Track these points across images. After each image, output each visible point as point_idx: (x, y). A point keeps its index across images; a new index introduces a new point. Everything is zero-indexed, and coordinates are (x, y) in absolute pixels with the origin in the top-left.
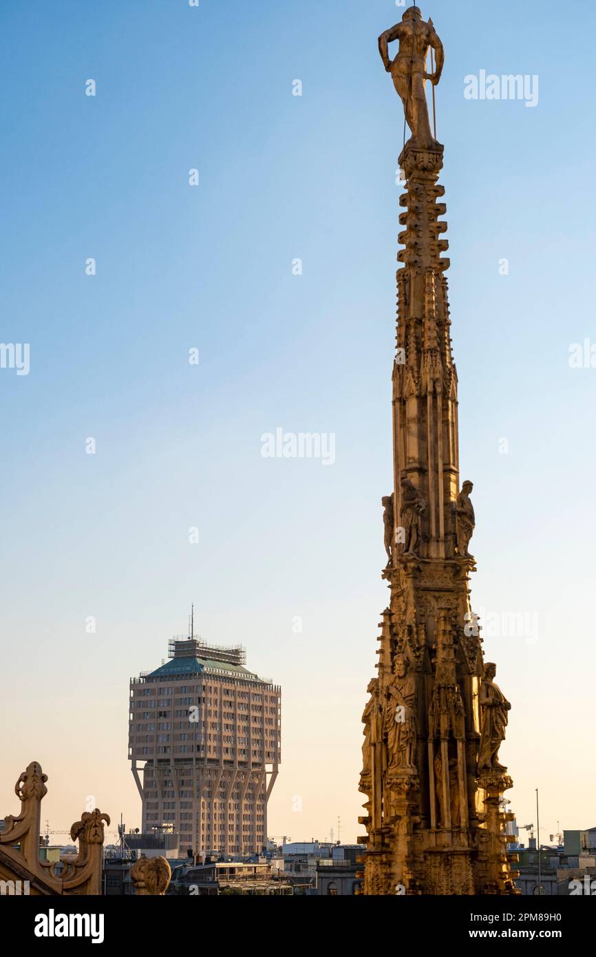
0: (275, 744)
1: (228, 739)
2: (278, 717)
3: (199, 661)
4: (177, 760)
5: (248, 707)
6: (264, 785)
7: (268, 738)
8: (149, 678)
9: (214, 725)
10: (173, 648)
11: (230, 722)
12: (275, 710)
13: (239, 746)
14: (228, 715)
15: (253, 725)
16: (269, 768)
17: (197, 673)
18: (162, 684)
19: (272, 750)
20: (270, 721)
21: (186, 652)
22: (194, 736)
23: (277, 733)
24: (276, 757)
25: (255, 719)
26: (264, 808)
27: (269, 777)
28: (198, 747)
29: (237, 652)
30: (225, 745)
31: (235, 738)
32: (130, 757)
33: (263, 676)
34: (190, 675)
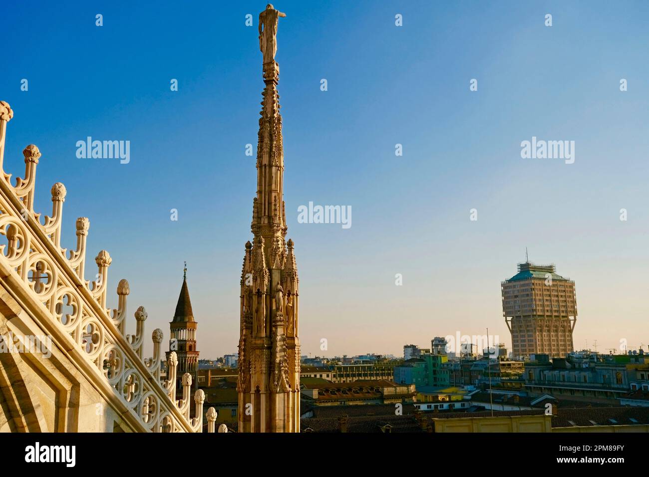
0: (573, 307)
1: (548, 306)
2: (574, 295)
3: (531, 272)
4: (524, 316)
5: (557, 291)
6: (570, 326)
7: (569, 304)
8: (510, 281)
9: (540, 300)
10: (519, 267)
11: (548, 298)
12: (572, 292)
13: (554, 309)
14: (546, 295)
15: (561, 299)
16: (572, 318)
17: (530, 277)
18: (514, 284)
19: (572, 310)
20: (570, 297)
21: (525, 270)
22: (530, 305)
23: (574, 302)
24: (575, 313)
25: (562, 296)
26: (571, 336)
27: (572, 322)
28: (533, 310)
29: (551, 267)
30: (546, 308)
31: (551, 305)
32: (504, 316)
33: (565, 277)
34: (527, 279)
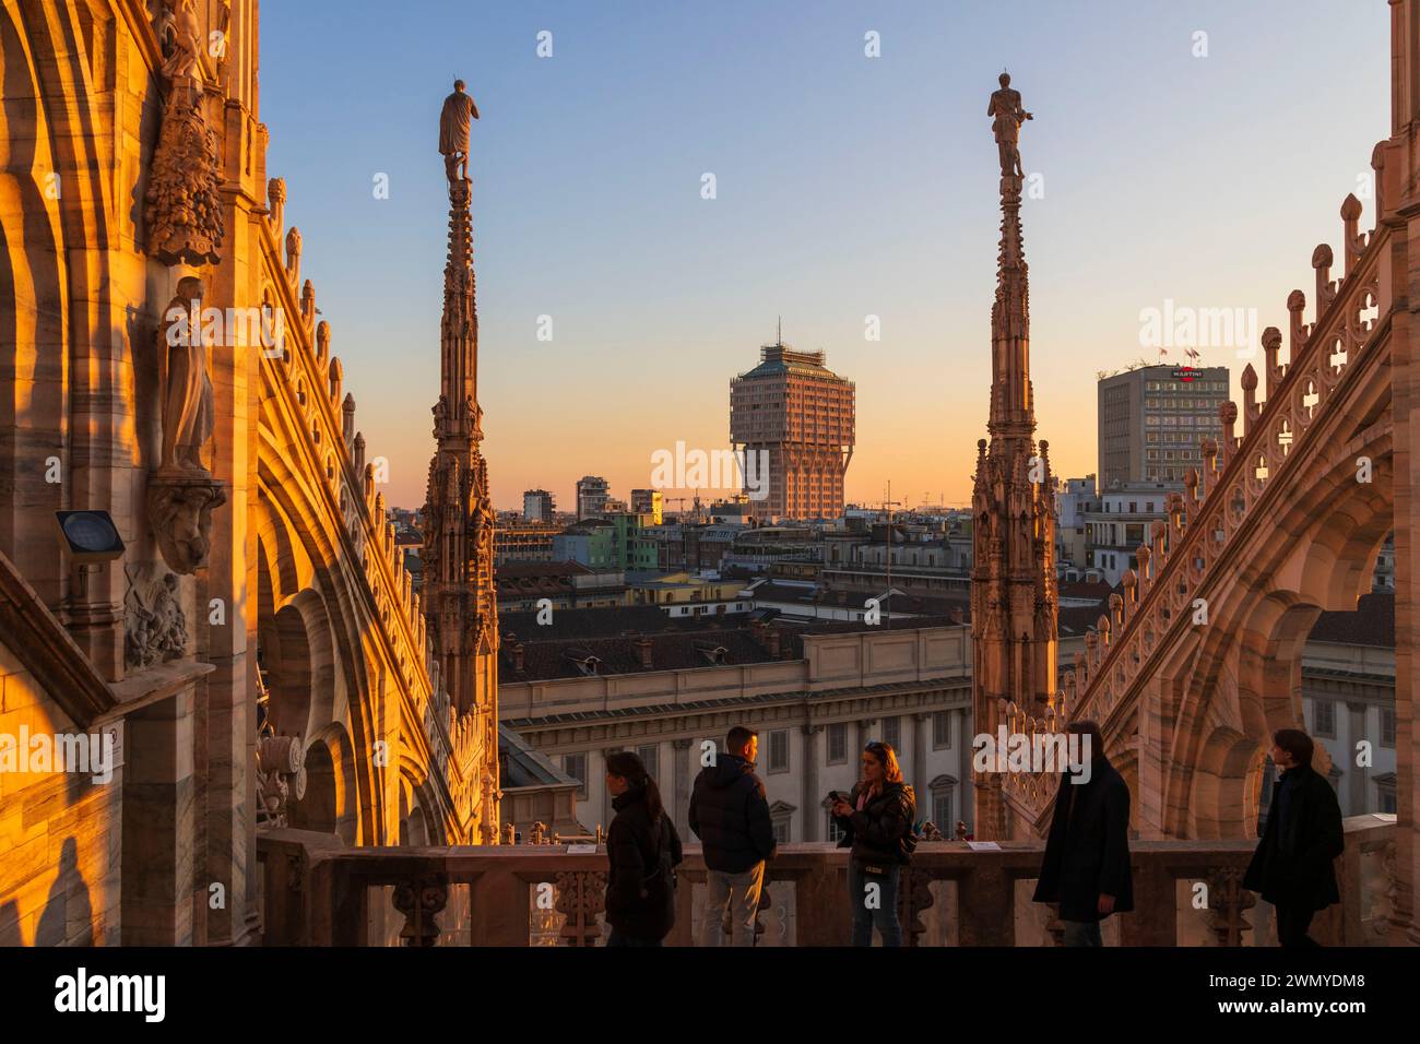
0: (850, 429)
1: (809, 426)
2: (853, 408)
3: (785, 363)
5: (825, 399)
6: (841, 463)
7: (844, 425)
8: (746, 378)
9: (797, 415)
10: (765, 353)
11: (812, 412)
12: (850, 402)
13: (819, 432)
14: (809, 407)
15: (831, 414)
16: (845, 449)
17: (784, 373)
18: (756, 383)
19: (848, 434)
20: (845, 411)
21: (775, 355)
22: (781, 423)
23: (852, 421)
24: (851, 440)
25: (833, 409)
26: (841, 481)
27: (845, 456)
29: (818, 355)
30: (807, 431)
31: (815, 424)
32: (731, 441)
33: (840, 374)
34: (777, 375)
